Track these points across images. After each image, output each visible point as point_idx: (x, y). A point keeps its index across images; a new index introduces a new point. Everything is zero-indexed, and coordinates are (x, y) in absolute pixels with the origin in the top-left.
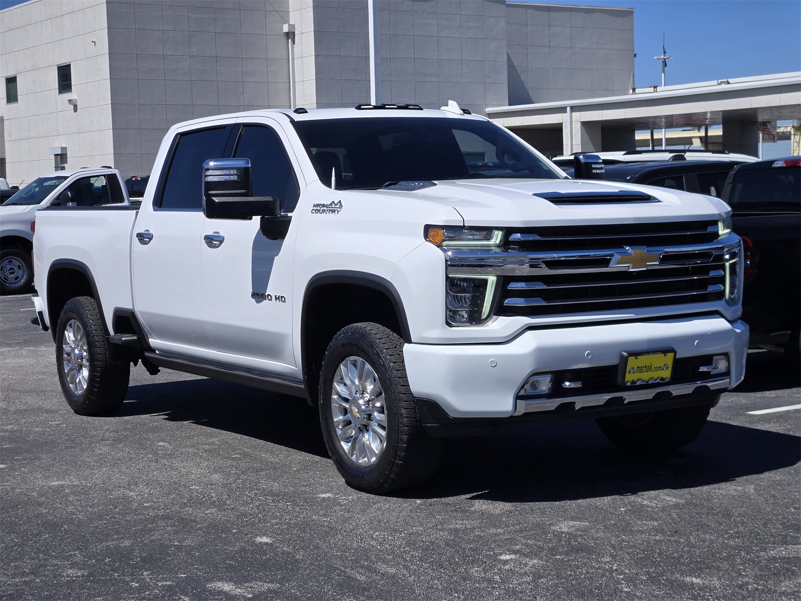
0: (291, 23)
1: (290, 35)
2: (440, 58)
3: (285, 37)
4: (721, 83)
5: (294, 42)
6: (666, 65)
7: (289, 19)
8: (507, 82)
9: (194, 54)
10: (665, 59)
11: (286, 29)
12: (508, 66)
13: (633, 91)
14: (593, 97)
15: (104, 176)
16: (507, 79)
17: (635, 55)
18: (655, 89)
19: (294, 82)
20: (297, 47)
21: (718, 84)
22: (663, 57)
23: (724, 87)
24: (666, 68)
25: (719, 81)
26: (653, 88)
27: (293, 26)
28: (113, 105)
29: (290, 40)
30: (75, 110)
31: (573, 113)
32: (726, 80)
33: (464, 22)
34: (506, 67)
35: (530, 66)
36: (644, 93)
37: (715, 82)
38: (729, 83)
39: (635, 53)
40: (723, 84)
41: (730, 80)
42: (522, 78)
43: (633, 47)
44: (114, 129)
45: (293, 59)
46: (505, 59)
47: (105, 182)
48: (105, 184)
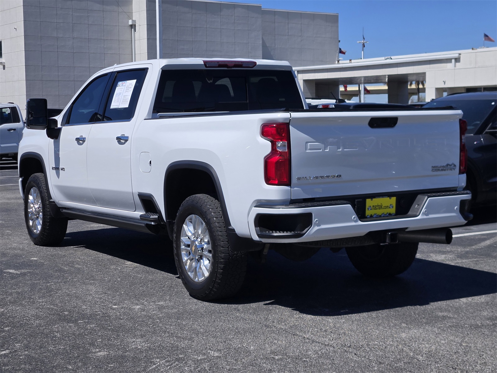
0: (134, 19)
1: (133, 26)
2: (222, 41)
3: (130, 28)
4: (387, 59)
5: (135, 31)
6: (364, 46)
7: (133, 17)
8: (262, 56)
9: (75, 37)
10: (364, 43)
11: (130, 23)
12: (263, 46)
13: (338, 62)
14: (314, 65)
15: (9, 108)
16: (262, 54)
17: (339, 41)
18: (350, 61)
19: (135, 54)
20: (137, 34)
21: (385, 59)
22: (362, 41)
23: (389, 61)
24: (364, 48)
25: (386, 58)
26: (349, 61)
27: (135, 21)
28: (26, 66)
29: (133, 29)
30: (4, 68)
31: (299, 75)
32: (390, 57)
33: (237, 20)
34: (261, 47)
35: (276, 46)
36: (344, 64)
37: (383, 58)
38: (391, 59)
39: (339, 40)
40: (388, 59)
41: (392, 57)
42: (272, 54)
43: (338, 37)
44: (27, 80)
45: (135, 41)
46: (261, 42)
47: (9, 111)
48: (9, 112)
